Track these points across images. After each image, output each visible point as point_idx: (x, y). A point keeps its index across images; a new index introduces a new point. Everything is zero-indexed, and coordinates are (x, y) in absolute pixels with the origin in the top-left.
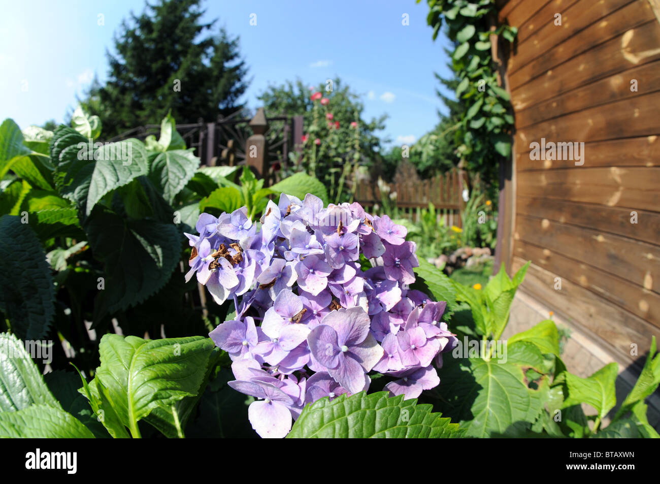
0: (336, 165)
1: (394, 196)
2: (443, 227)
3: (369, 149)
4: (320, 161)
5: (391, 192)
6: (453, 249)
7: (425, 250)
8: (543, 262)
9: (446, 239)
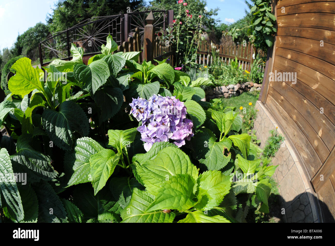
0: (190, 34)
1: (218, 51)
2: (241, 70)
3: (209, 24)
4: (182, 32)
5: (216, 49)
6: (245, 81)
7: (230, 80)
8: (280, 101)
9: (241, 76)
